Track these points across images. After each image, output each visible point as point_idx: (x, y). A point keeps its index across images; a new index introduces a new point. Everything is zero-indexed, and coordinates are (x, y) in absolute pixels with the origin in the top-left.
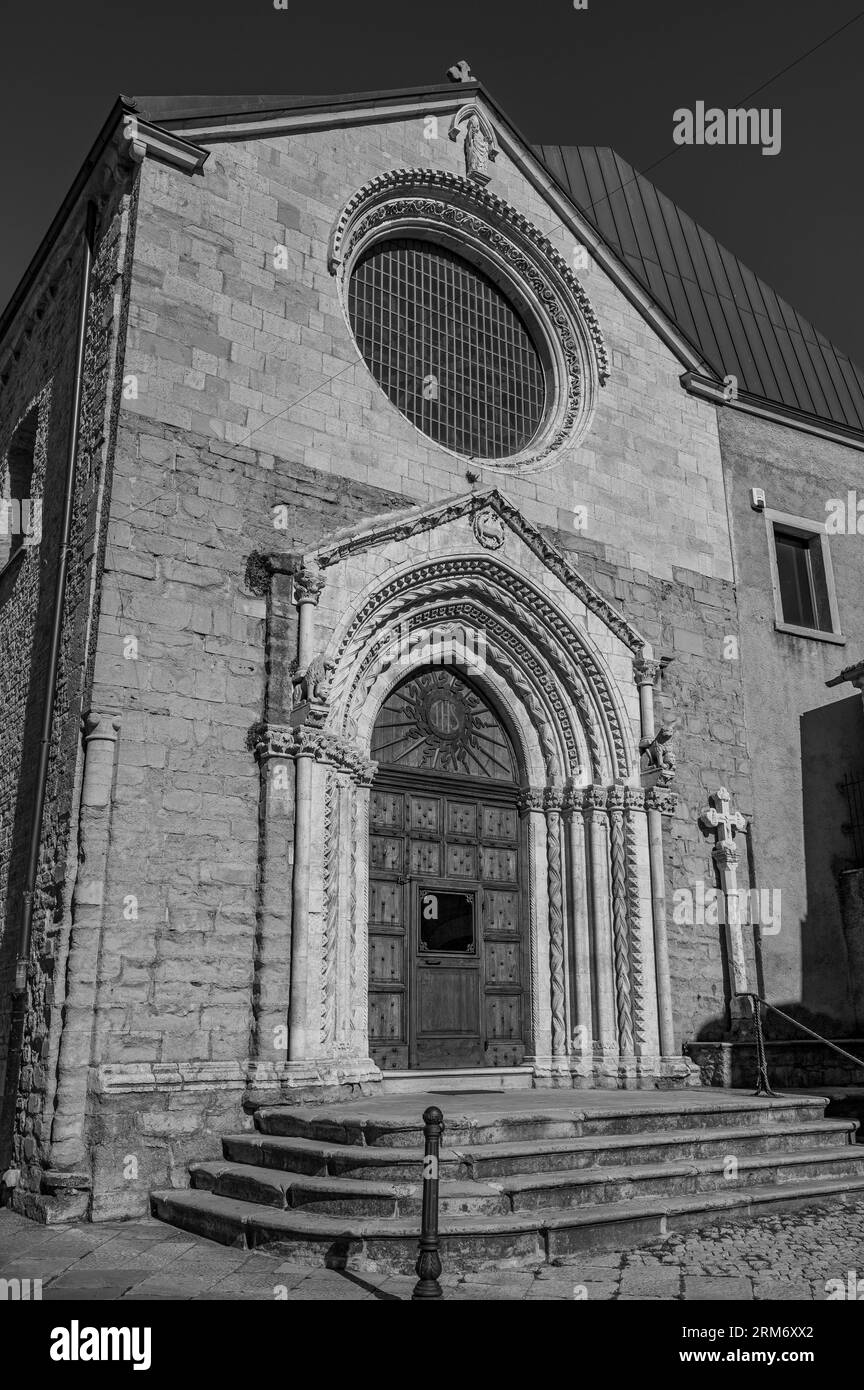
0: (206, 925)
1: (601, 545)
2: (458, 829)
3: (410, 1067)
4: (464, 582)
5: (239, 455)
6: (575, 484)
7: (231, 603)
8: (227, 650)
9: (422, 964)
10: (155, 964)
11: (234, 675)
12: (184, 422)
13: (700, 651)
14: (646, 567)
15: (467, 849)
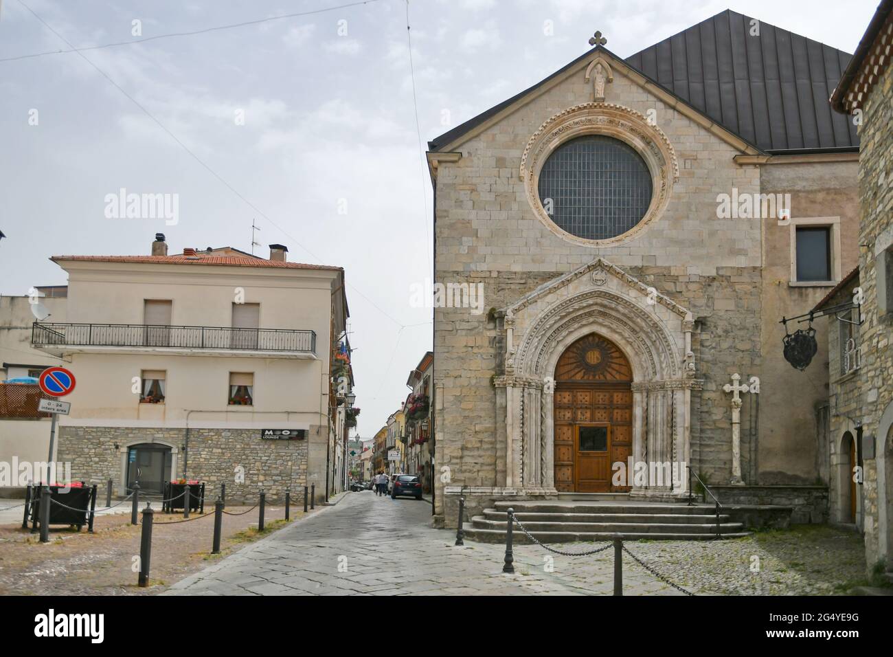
0: (479, 445)
1: (669, 268)
2: (600, 403)
3: (575, 492)
4: (591, 302)
5: (483, 275)
6: (654, 241)
7: (482, 333)
8: (481, 351)
9: (580, 455)
10: (461, 458)
11: (484, 359)
12: (460, 269)
13: (733, 308)
14: (699, 272)
15: (605, 410)
